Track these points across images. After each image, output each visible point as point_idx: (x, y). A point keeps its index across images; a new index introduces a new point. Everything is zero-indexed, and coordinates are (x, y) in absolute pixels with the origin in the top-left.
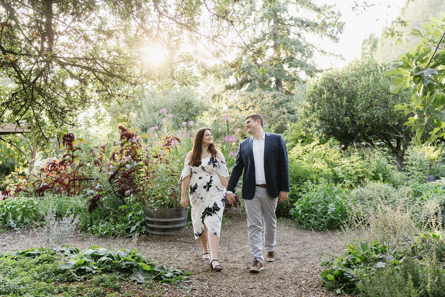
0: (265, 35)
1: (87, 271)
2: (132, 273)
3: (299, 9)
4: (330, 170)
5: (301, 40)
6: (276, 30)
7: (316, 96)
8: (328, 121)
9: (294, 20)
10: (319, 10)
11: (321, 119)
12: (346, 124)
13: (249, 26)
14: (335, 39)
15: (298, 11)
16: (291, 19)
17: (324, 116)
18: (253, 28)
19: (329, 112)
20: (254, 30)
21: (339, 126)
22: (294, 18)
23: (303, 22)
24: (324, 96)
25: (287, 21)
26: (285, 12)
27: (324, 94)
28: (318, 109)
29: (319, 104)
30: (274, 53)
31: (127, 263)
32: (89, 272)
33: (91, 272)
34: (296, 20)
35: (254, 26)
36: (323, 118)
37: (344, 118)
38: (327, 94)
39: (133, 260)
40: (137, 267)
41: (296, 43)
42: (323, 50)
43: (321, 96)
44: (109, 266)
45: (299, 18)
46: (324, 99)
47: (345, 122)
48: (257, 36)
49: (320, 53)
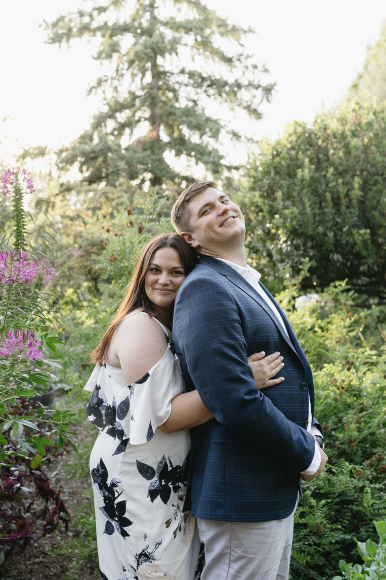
3: (195, 57)
6: (155, 91)
8: (312, 238)
9: (188, 73)
10: (229, 60)
11: (294, 233)
12: (360, 247)
13: (106, 81)
14: (255, 113)
15: (193, 60)
16: (182, 72)
17: (300, 225)
18: (113, 86)
19: (315, 216)
20: (116, 88)
21: (337, 252)
22: (187, 71)
23: (204, 79)
25: (175, 75)
26: (174, 54)
27: (301, 166)
30: (151, 131)
34: (191, 75)
35: (116, 83)
36: (300, 231)
37: (355, 231)
38: (310, 169)
41: (190, 113)
42: (236, 131)
45: (195, 71)
46: (303, 180)
47: (355, 244)
48: (121, 100)
49: (231, 136)
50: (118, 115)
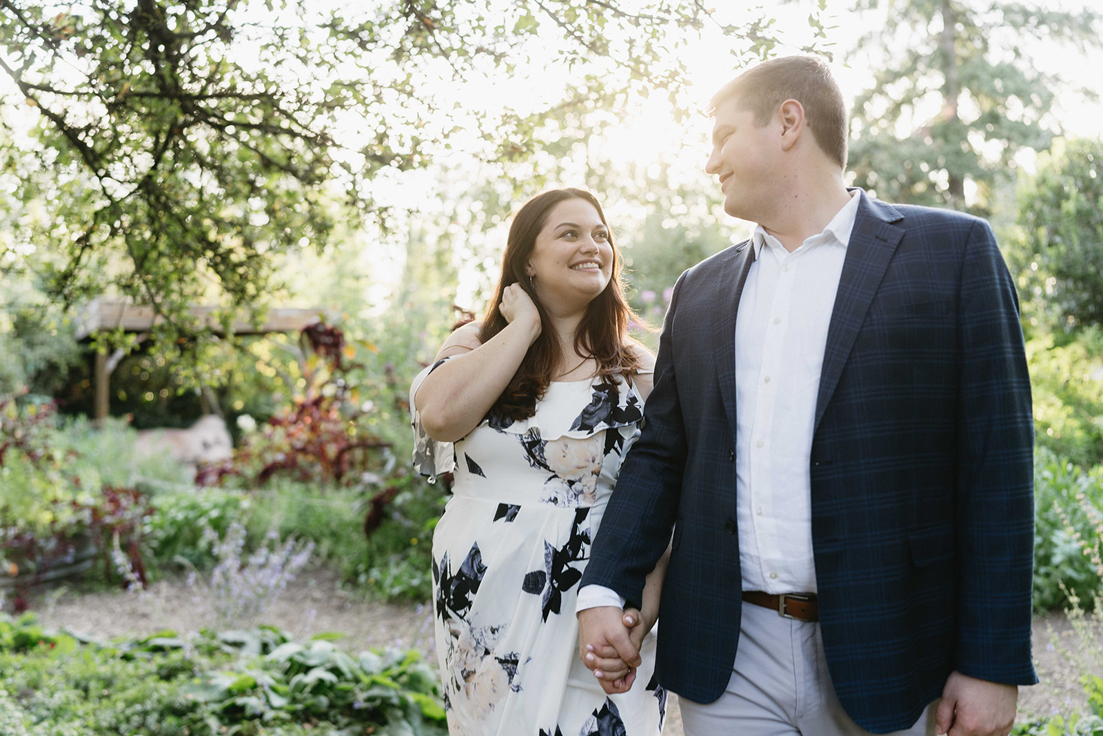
0: (916, 58)
1: (248, 712)
2: (384, 723)
4: (1075, 423)
5: (1021, 65)
6: (949, 43)
7: (1046, 209)
8: (1084, 278)
9: (1002, 9)
11: (1061, 274)
13: (871, 38)
16: (993, 8)
17: (1068, 264)
18: (882, 44)
19: (1086, 252)
20: (886, 46)
22: (1000, 5)
23: (1026, 14)
24: (1069, 206)
25: (981, 15)
28: (1051, 245)
29: (1054, 232)
30: (944, 107)
31: (375, 692)
32: (254, 717)
33: (261, 716)
34: (1007, 10)
35: (887, 39)
38: (1078, 200)
39: (395, 685)
40: (404, 706)
41: (1006, 72)
43: (1059, 206)
44: (323, 700)
46: (1068, 213)
48: (895, 66)
49: (1081, 96)
50: (889, 88)
